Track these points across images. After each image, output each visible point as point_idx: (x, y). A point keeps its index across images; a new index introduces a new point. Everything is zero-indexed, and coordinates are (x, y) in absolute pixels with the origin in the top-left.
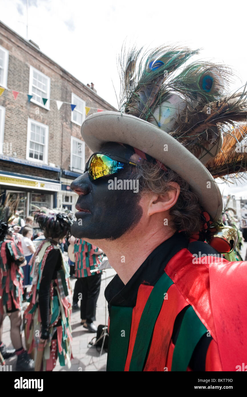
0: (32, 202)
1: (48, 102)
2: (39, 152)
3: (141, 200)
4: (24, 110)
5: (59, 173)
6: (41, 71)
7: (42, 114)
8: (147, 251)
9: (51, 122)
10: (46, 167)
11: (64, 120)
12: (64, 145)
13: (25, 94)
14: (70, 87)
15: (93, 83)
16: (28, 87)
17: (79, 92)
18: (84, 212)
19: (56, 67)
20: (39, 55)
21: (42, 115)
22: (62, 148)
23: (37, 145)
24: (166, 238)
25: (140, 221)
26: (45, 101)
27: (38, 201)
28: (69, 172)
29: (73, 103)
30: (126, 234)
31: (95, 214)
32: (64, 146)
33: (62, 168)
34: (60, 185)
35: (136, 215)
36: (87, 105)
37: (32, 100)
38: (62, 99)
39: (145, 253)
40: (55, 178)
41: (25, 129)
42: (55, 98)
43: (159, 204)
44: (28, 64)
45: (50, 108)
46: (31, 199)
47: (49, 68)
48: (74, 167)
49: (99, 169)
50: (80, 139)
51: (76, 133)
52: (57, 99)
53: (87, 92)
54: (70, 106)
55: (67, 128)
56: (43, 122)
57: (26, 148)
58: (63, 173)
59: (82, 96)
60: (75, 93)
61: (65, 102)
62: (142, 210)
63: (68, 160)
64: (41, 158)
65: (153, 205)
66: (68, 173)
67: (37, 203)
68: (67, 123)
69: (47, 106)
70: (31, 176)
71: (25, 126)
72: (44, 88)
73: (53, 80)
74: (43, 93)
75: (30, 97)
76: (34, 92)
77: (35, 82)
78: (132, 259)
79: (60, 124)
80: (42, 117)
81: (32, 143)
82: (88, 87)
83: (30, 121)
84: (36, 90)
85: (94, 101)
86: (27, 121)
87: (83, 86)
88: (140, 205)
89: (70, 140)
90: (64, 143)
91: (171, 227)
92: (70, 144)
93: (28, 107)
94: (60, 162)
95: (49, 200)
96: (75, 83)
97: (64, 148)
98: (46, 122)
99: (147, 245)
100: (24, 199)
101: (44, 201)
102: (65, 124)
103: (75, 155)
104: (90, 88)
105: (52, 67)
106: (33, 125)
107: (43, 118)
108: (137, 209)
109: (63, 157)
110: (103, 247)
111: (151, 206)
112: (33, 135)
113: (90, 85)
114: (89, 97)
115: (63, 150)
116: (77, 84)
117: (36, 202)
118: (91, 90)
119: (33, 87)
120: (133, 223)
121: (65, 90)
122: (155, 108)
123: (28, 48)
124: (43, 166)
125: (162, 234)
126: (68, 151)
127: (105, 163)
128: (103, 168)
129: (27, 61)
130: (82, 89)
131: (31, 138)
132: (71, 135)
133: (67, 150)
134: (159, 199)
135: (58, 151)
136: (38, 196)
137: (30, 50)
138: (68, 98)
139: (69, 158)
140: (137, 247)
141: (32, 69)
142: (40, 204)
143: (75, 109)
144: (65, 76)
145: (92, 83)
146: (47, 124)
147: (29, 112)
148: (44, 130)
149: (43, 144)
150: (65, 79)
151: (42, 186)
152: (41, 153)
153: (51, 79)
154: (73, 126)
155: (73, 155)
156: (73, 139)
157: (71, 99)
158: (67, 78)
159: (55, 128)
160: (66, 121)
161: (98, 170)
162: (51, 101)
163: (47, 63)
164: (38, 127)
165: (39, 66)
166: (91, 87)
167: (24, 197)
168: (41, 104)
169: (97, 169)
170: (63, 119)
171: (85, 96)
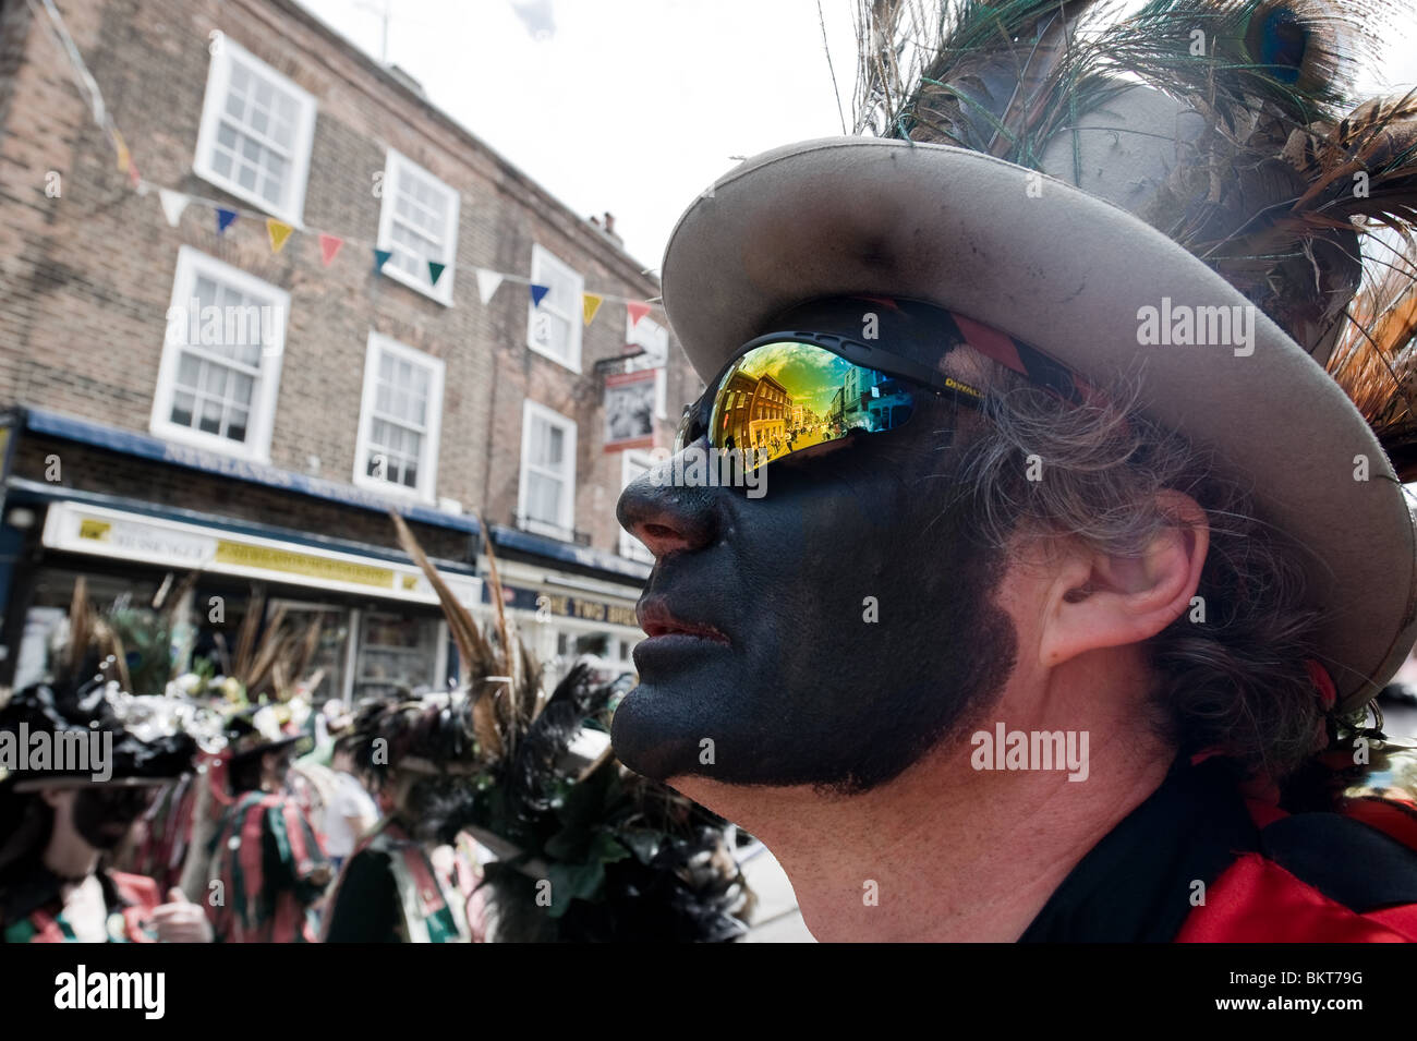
0: (365, 646)
1: (447, 277)
2: (403, 458)
3: (1009, 580)
4: (356, 305)
5: (473, 539)
6: (428, 166)
7: (424, 318)
8: (1043, 865)
9: (454, 347)
10: (426, 513)
11: (503, 341)
12: (500, 432)
13: (365, 248)
14: (527, 225)
15: (613, 213)
16: (376, 224)
17: (559, 242)
18: (691, 635)
19: (479, 156)
20: (422, 114)
21: (421, 321)
22: (489, 444)
23: (399, 430)
24: (1140, 792)
25: (1006, 694)
26: (436, 270)
27: (391, 644)
28: (513, 533)
29: (536, 280)
30: (930, 762)
31: (756, 649)
32: (497, 438)
33: (489, 517)
34: (473, 585)
35: (982, 662)
36: (589, 286)
37: (389, 268)
38: (498, 265)
39: (1033, 879)
40: (461, 556)
41: (356, 372)
42: (472, 263)
43: (1103, 602)
44: (381, 142)
45: (454, 298)
46: (365, 634)
47: (457, 157)
48: (533, 515)
49: (767, 430)
50: (559, 409)
51: (542, 390)
52: (481, 266)
53: (589, 245)
54: (529, 293)
55: (512, 370)
56: (424, 348)
57: (353, 443)
58: (493, 537)
59: (573, 259)
60: (546, 245)
61: (512, 278)
62: (1016, 633)
63: (512, 490)
64: (410, 479)
65: (1069, 609)
66: (507, 537)
67: (385, 653)
68: (514, 352)
69: (443, 292)
70: (366, 547)
71: (357, 360)
72: (437, 227)
73: (469, 199)
74: (430, 243)
75: (383, 257)
76: (399, 240)
77: (402, 205)
78: (951, 910)
79: (487, 355)
80: (420, 331)
81: (379, 424)
82: (592, 226)
83: (377, 344)
84: (406, 236)
85: (614, 277)
86: (364, 343)
87: (576, 222)
88: (1000, 603)
89: (521, 413)
90: (497, 426)
91: (1155, 733)
92: (520, 429)
93: (374, 293)
94: (479, 494)
95: (432, 641)
96: (548, 214)
97: (497, 444)
98: (435, 346)
99: (1040, 832)
100: (335, 634)
101: (412, 643)
102: (503, 354)
103: (537, 469)
104: (600, 229)
105: (467, 155)
106: (387, 358)
107: (426, 335)
108: (984, 628)
109: (493, 477)
110: (780, 833)
111: (1058, 613)
112: (383, 394)
113: (601, 218)
114: (599, 260)
115: (495, 450)
116: (556, 217)
117: (382, 647)
118: (606, 236)
119: (397, 226)
120: (970, 704)
121: (510, 234)
122: (1046, 141)
123: (384, 88)
124: (415, 511)
125: (1119, 772)
126: (514, 456)
127: (796, 398)
128: (788, 422)
129: (378, 131)
130: (571, 232)
131: (378, 406)
132: (527, 395)
133: (507, 451)
134: (1096, 584)
135: (474, 455)
136: (391, 624)
137: (394, 95)
138: (519, 264)
139: (516, 481)
140: (979, 837)
141: (395, 162)
142: (395, 656)
143: (544, 303)
144: (513, 186)
145: (607, 215)
146: (438, 355)
147: (376, 312)
148: (426, 373)
149: (417, 427)
150: (513, 196)
151: (408, 585)
152: (411, 463)
153: (462, 197)
154: (534, 362)
155: (531, 472)
156: (532, 411)
157: (529, 267)
158: (520, 195)
159: (468, 369)
160: (510, 344)
161: (763, 433)
162: (458, 271)
163: (450, 141)
164: (407, 366)
165: (422, 152)
166: (603, 226)
167: (336, 627)
168: (420, 282)
169: (759, 432)
170: (497, 338)
171: (581, 258)
